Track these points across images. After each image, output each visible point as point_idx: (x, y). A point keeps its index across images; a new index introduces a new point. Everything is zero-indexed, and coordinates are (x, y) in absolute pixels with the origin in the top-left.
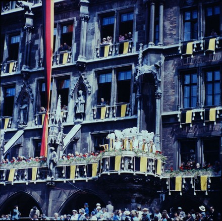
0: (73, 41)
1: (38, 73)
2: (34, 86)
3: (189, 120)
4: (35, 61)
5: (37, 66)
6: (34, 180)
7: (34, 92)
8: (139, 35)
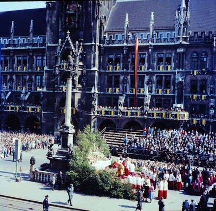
0: (146, 62)
1: (131, 73)
2: (129, 77)
3: (194, 98)
4: (129, 67)
5: (130, 70)
6: (139, 116)
7: (129, 80)
8: (174, 64)
